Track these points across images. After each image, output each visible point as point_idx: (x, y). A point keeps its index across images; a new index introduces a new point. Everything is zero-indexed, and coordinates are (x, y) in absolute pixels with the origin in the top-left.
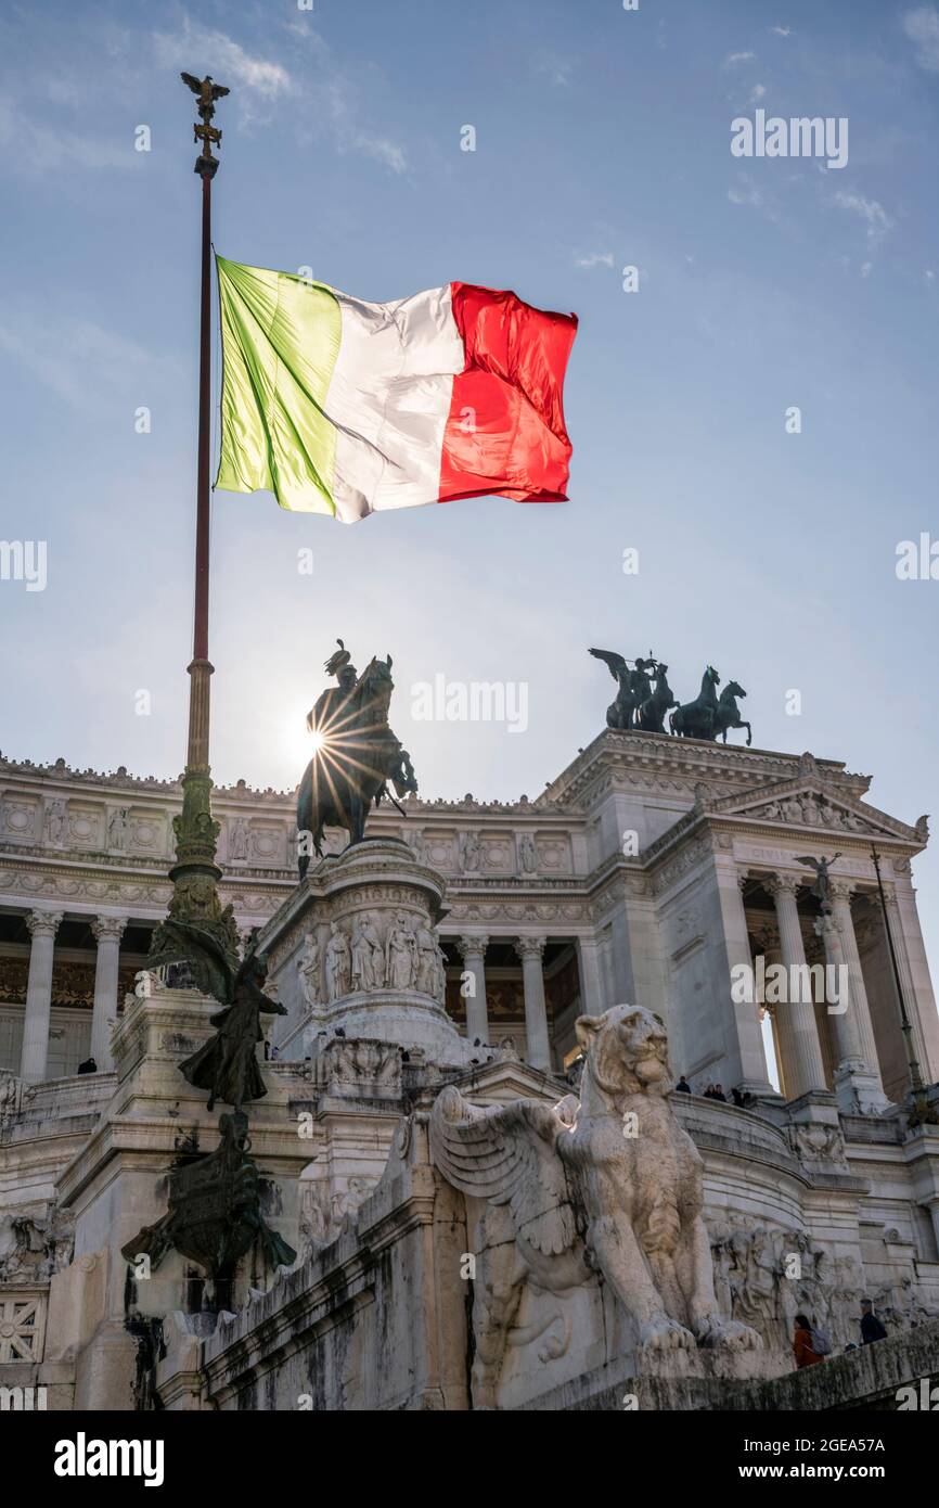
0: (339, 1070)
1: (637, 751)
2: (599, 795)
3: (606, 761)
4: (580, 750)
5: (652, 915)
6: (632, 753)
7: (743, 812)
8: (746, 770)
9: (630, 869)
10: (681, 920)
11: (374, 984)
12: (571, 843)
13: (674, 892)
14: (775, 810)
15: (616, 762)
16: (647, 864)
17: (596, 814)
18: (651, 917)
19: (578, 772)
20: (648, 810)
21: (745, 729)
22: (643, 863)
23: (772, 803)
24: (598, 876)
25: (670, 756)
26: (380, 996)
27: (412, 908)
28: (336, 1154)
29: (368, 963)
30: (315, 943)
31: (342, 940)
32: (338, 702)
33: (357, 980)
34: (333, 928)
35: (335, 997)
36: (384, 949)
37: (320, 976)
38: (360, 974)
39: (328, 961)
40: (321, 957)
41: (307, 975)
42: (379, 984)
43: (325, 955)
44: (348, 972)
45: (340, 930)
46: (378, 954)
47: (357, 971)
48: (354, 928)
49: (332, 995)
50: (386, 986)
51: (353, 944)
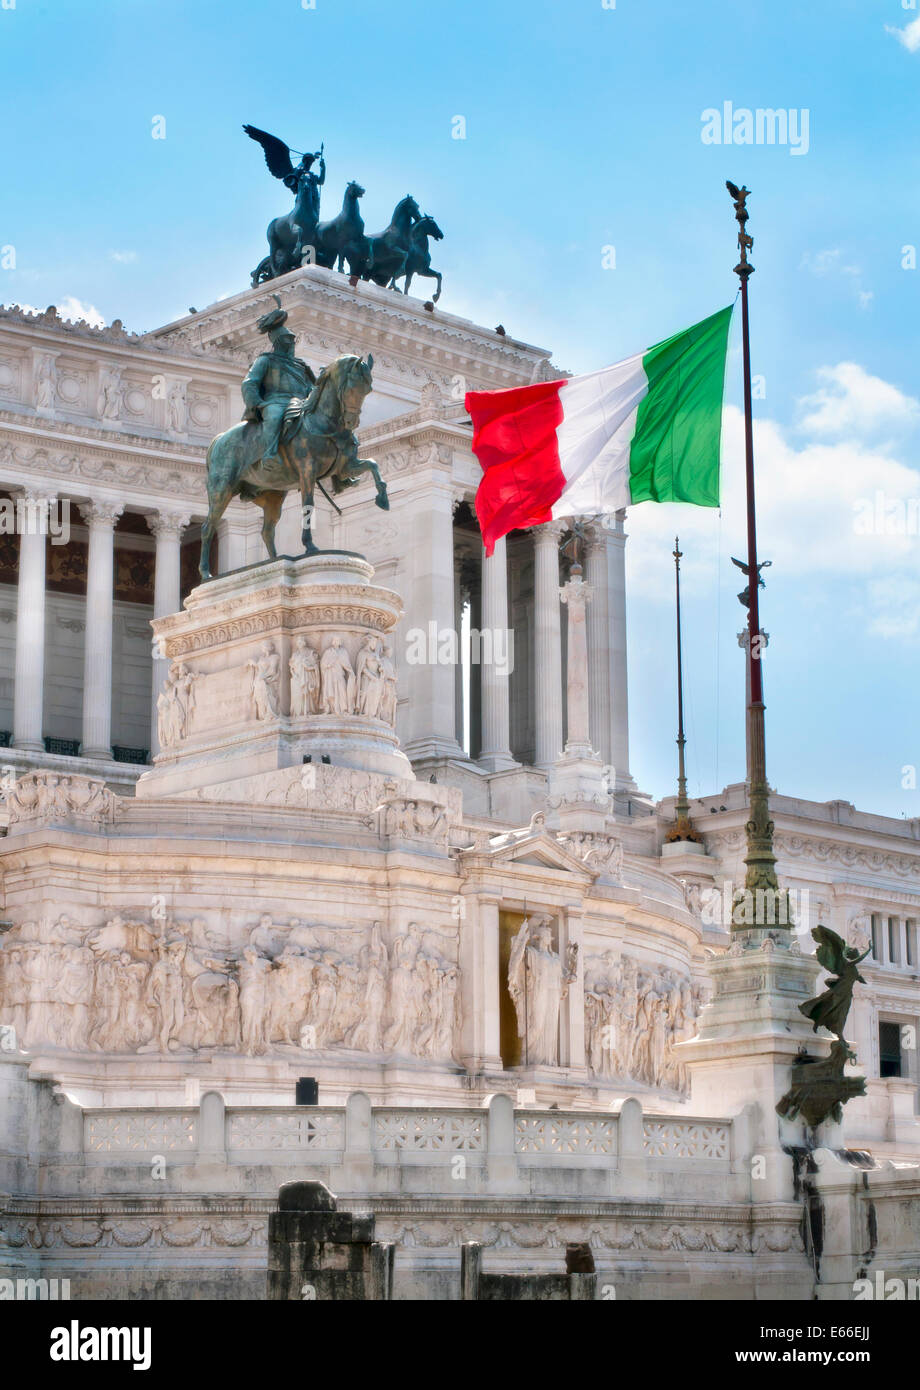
0: (402, 825)
6: (330, 311)
26: (353, 722)
27: (378, 633)
28: (401, 902)
29: (342, 688)
30: (273, 652)
31: (312, 658)
32: (281, 375)
33: (329, 702)
34: (299, 642)
35: (302, 714)
36: (356, 674)
37: (280, 686)
38: (334, 698)
39: (294, 676)
40: (281, 667)
41: (267, 683)
42: (351, 710)
43: (288, 668)
44: (318, 692)
45: (308, 646)
46: (351, 680)
47: (330, 694)
48: (323, 648)
49: (298, 711)
50: (356, 712)
51: (324, 664)
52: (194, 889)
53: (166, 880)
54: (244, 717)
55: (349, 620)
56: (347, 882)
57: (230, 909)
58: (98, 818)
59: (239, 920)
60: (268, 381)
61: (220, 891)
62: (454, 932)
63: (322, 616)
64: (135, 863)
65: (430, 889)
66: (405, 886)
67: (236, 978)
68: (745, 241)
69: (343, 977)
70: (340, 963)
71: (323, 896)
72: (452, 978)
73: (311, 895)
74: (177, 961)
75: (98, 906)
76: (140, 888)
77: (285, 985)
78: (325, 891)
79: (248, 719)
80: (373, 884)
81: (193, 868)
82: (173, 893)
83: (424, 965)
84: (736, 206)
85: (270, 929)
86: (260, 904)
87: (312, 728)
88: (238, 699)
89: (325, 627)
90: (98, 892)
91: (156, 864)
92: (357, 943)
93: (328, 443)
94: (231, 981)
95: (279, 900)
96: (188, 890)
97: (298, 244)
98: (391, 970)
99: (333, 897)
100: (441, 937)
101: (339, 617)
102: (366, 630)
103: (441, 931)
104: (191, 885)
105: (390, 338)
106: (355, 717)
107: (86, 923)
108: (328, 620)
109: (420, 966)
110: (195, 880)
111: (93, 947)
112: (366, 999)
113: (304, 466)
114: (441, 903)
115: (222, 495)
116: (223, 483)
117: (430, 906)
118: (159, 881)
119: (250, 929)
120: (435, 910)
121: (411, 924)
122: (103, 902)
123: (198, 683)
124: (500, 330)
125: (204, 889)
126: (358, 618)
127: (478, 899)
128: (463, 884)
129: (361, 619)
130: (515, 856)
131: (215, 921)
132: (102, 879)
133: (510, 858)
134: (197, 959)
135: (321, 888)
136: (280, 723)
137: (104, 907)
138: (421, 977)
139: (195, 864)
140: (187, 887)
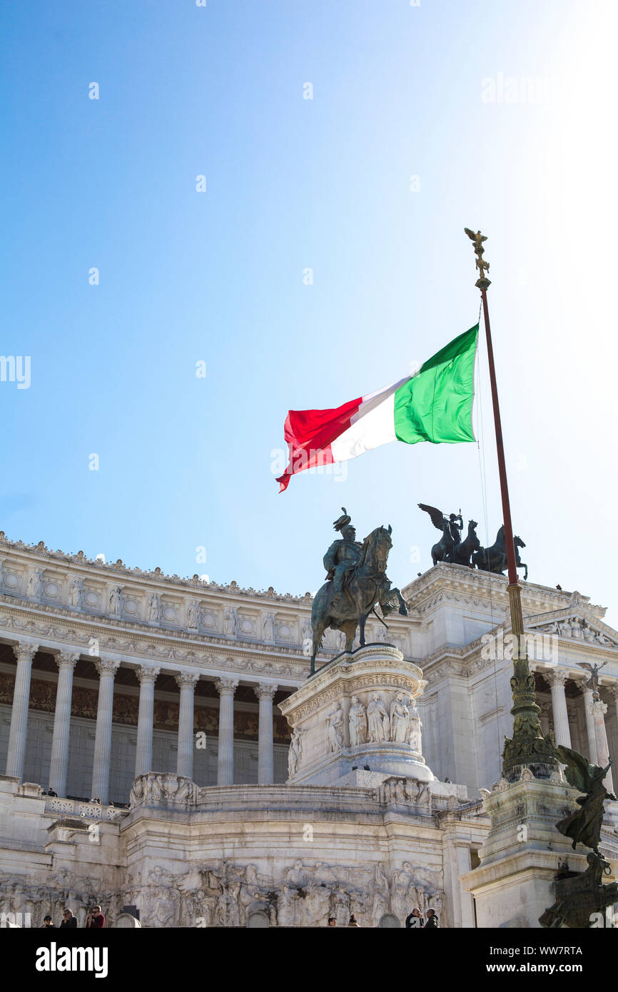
0: (395, 795)
1: (461, 579)
2: (433, 607)
3: (440, 584)
4: (419, 575)
5: (466, 689)
6: (457, 580)
7: (535, 628)
8: (529, 598)
9: (454, 658)
10: (487, 695)
11: (384, 739)
12: (410, 637)
13: (482, 676)
14: (554, 629)
15: (447, 585)
16: (464, 656)
17: (430, 619)
18: (465, 691)
19: (419, 589)
20: (466, 619)
21: (524, 568)
22: (462, 655)
23: (553, 623)
24: (430, 660)
25: (482, 584)
26: (388, 747)
27: (405, 691)
28: (396, 847)
29: (379, 725)
30: (339, 708)
31: (361, 708)
32: (346, 550)
33: (372, 735)
34: (354, 700)
35: (356, 744)
36: (389, 716)
37: (344, 730)
38: (375, 732)
39: (351, 722)
40: (344, 716)
41: (335, 728)
42: (387, 739)
43: (348, 717)
44: (366, 729)
45: (359, 702)
46: (386, 719)
47: (373, 729)
48: (368, 701)
49: (354, 743)
50: (390, 740)
51: (368, 712)
52: (248, 845)
53: (229, 840)
54: (326, 752)
55: (384, 683)
56: (356, 836)
57: (273, 857)
58: (185, 802)
59: (280, 865)
60: (339, 555)
61: (265, 845)
62: (439, 868)
63: (367, 683)
64: (209, 831)
65: (418, 839)
66: (397, 837)
67: (275, 905)
68: (482, 265)
69: (354, 901)
70: (352, 891)
71: (340, 846)
72: (437, 900)
73: (331, 845)
74: (235, 894)
75: (184, 861)
76: (212, 847)
77: (310, 908)
78: (340, 842)
79: (328, 753)
80: (376, 837)
81: (247, 830)
82: (234, 848)
83: (414, 890)
84: (474, 245)
85: (301, 870)
86: (294, 853)
87: (362, 752)
88: (323, 742)
89: (369, 689)
90: (184, 851)
91: (222, 830)
92: (367, 878)
93: (370, 581)
94: (271, 906)
95: (307, 850)
96: (244, 845)
97: (444, 554)
98: (391, 895)
99: (345, 846)
100: (429, 872)
101: (377, 682)
102: (395, 689)
103: (429, 868)
104: (246, 842)
105: (493, 593)
106: (390, 743)
107: (175, 872)
108: (371, 684)
109: (412, 891)
110: (248, 839)
111: (180, 888)
112: (373, 916)
113: (357, 598)
114: (427, 848)
115: (318, 626)
116: (318, 618)
117: (419, 849)
118: (224, 841)
119: (286, 870)
120: (423, 853)
121: (405, 862)
122: (188, 858)
123: (303, 737)
124: (559, 587)
125: (257, 844)
126: (390, 682)
127: (453, 843)
128: (443, 835)
129: (392, 682)
130: (479, 813)
131: (263, 866)
132: (186, 842)
133: (475, 814)
134: (248, 893)
135: (338, 840)
136: (345, 751)
137: (189, 861)
138: (412, 899)
139: (249, 829)
140: (243, 844)
